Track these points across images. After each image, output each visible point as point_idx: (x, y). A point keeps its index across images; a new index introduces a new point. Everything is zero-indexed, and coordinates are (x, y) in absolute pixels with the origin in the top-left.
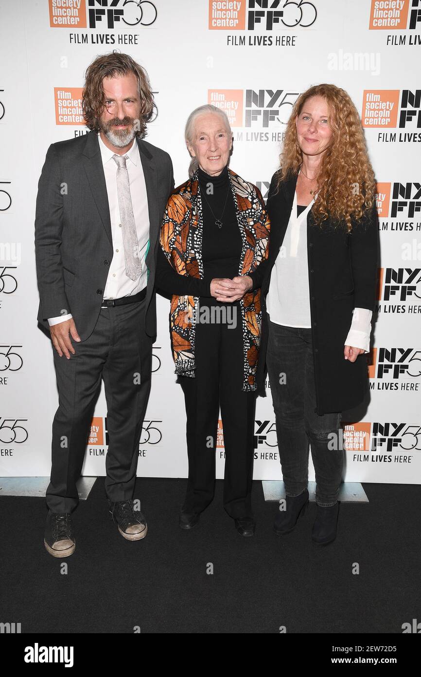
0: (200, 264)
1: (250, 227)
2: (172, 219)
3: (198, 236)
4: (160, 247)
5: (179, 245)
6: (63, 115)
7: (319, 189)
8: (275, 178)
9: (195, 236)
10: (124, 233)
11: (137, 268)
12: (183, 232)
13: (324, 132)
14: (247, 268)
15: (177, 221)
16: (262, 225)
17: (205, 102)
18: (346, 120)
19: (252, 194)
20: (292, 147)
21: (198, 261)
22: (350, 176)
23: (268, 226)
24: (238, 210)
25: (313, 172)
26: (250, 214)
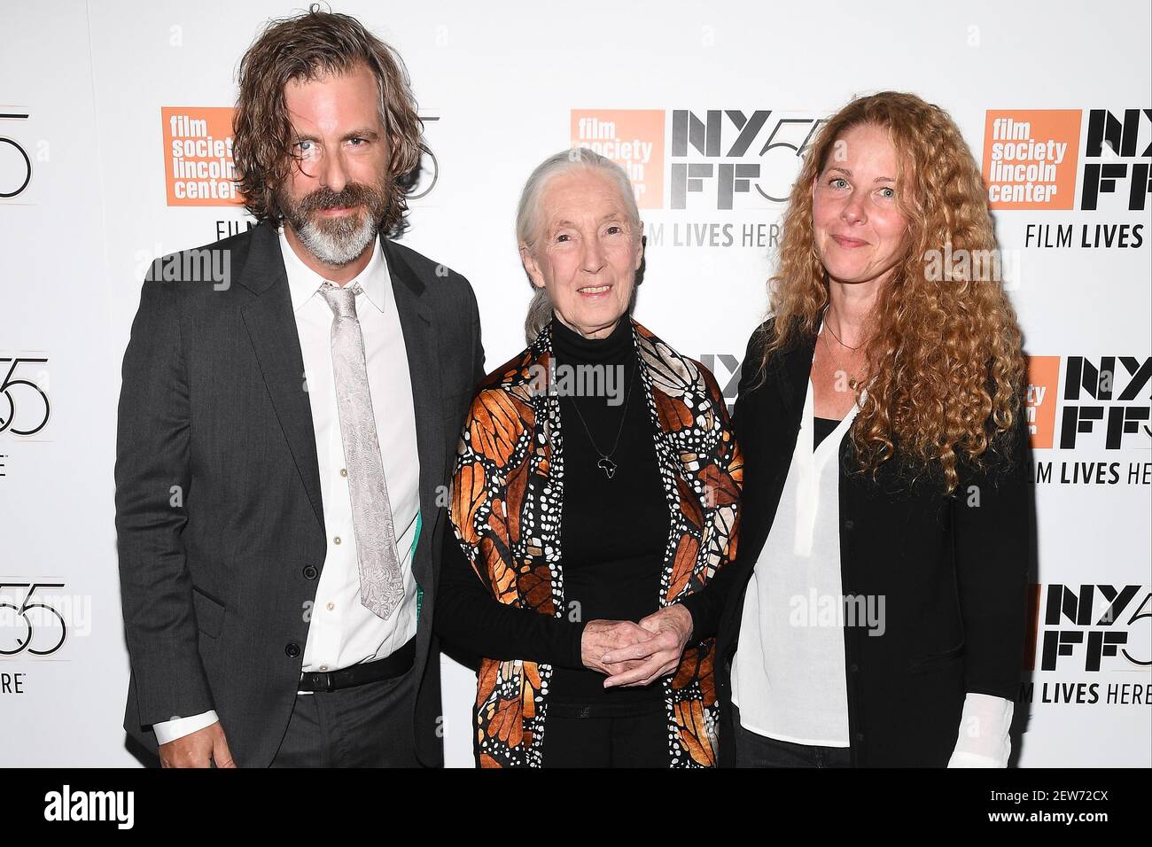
0: (555, 574)
1: (690, 476)
2: (482, 456)
3: (552, 501)
5: (500, 525)
6: (185, 181)
7: (870, 377)
8: (757, 343)
9: (543, 499)
10: (355, 492)
11: (392, 584)
12: (513, 487)
13: (885, 221)
14: (678, 584)
15: (494, 462)
16: (721, 471)
18: (944, 190)
19: (693, 388)
20: (803, 260)
21: (552, 566)
22: (952, 342)
23: (736, 474)
24: (660, 430)
25: (856, 329)
26: (691, 441)
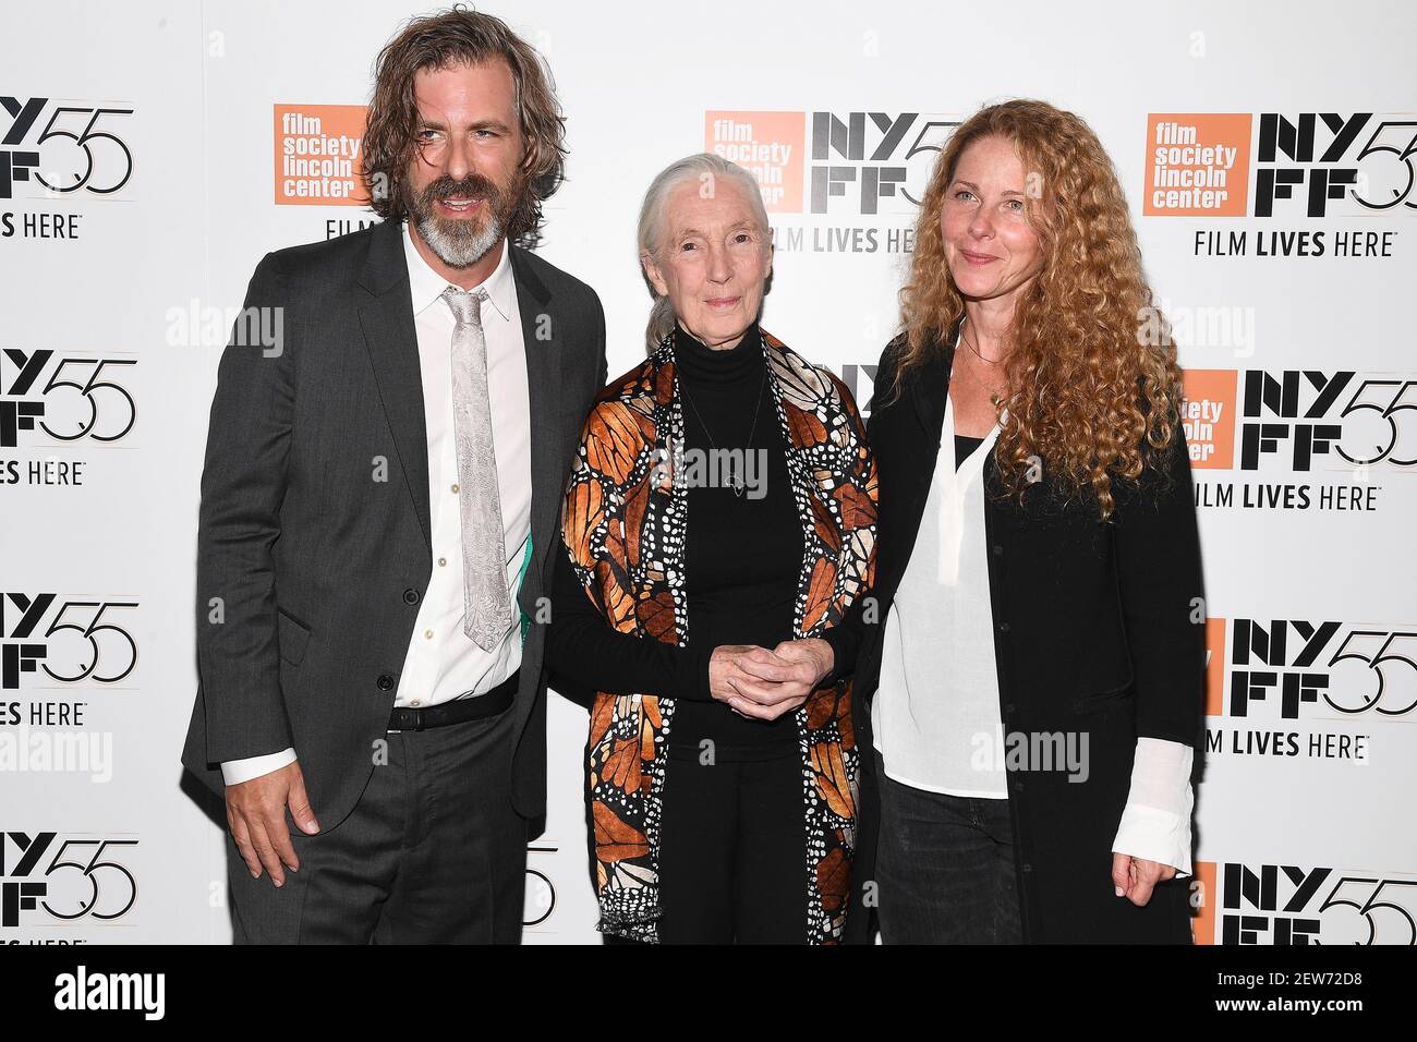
0: (678, 601)
1: (825, 495)
2: (599, 472)
3: (675, 521)
4: (563, 551)
5: (618, 547)
6: (296, 179)
7: (1010, 396)
9: (665, 519)
10: (466, 509)
11: (499, 613)
12: (632, 507)
13: (1014, 236)
14: (814, 613)
15: (612, 479)
16: (858, 490)
17: (693, 147)
18: (1078, 202)
19: (827, 402)
20: (936, 270)
21: (675, 592)
22: (1095, 361)
23: (873, 494)
24: (792, 445)
25: (995, 343)
26: (824, 457)
